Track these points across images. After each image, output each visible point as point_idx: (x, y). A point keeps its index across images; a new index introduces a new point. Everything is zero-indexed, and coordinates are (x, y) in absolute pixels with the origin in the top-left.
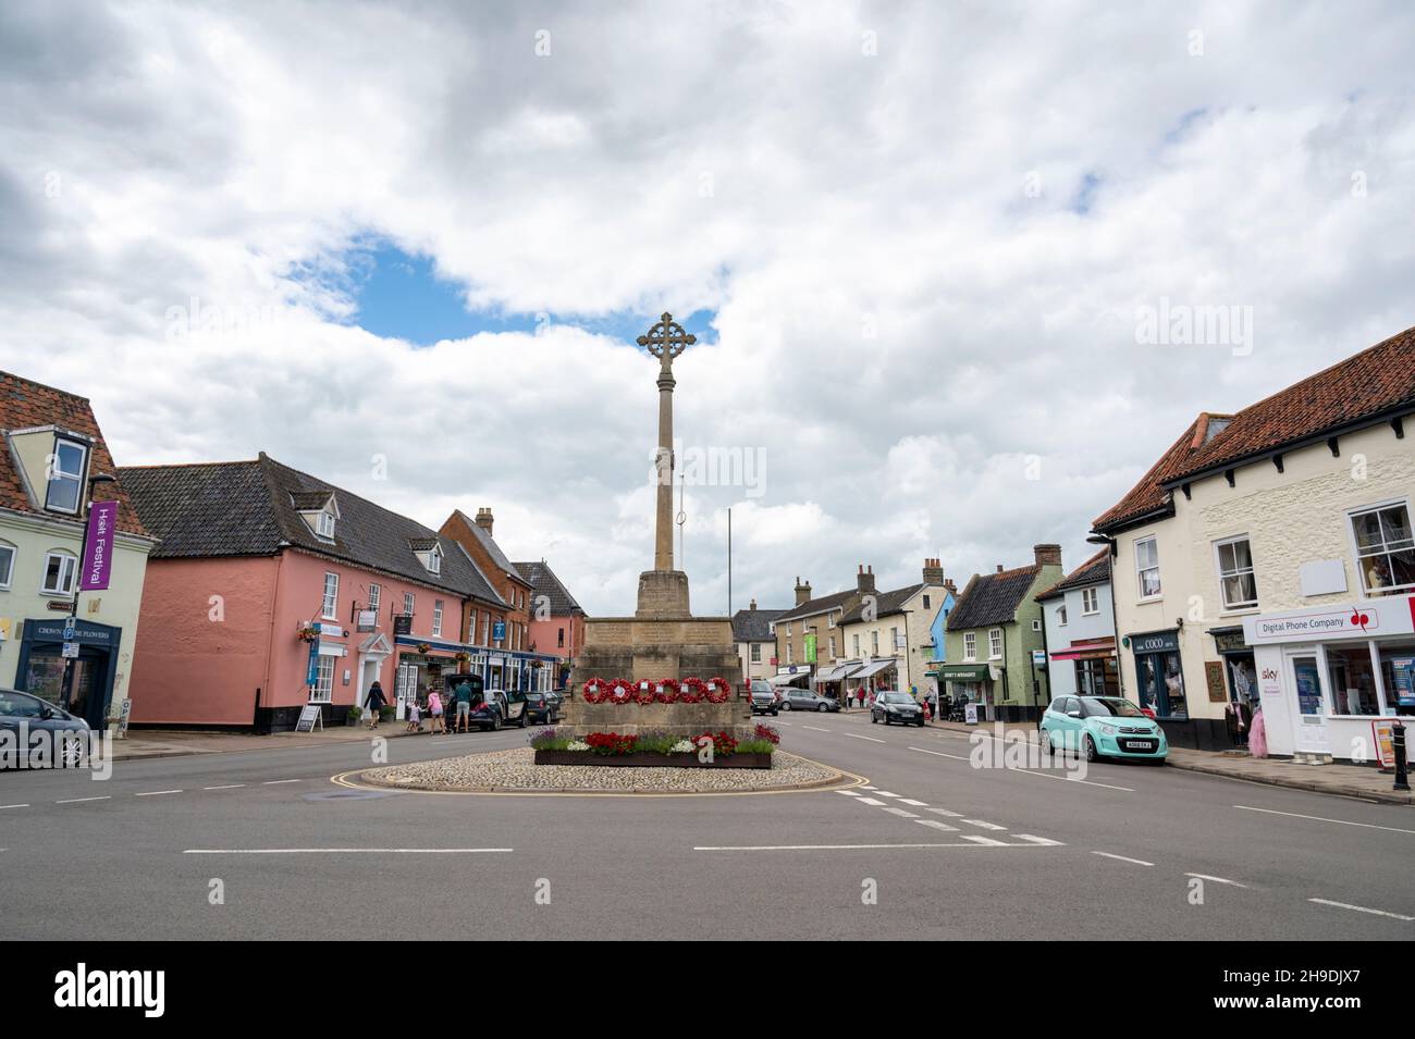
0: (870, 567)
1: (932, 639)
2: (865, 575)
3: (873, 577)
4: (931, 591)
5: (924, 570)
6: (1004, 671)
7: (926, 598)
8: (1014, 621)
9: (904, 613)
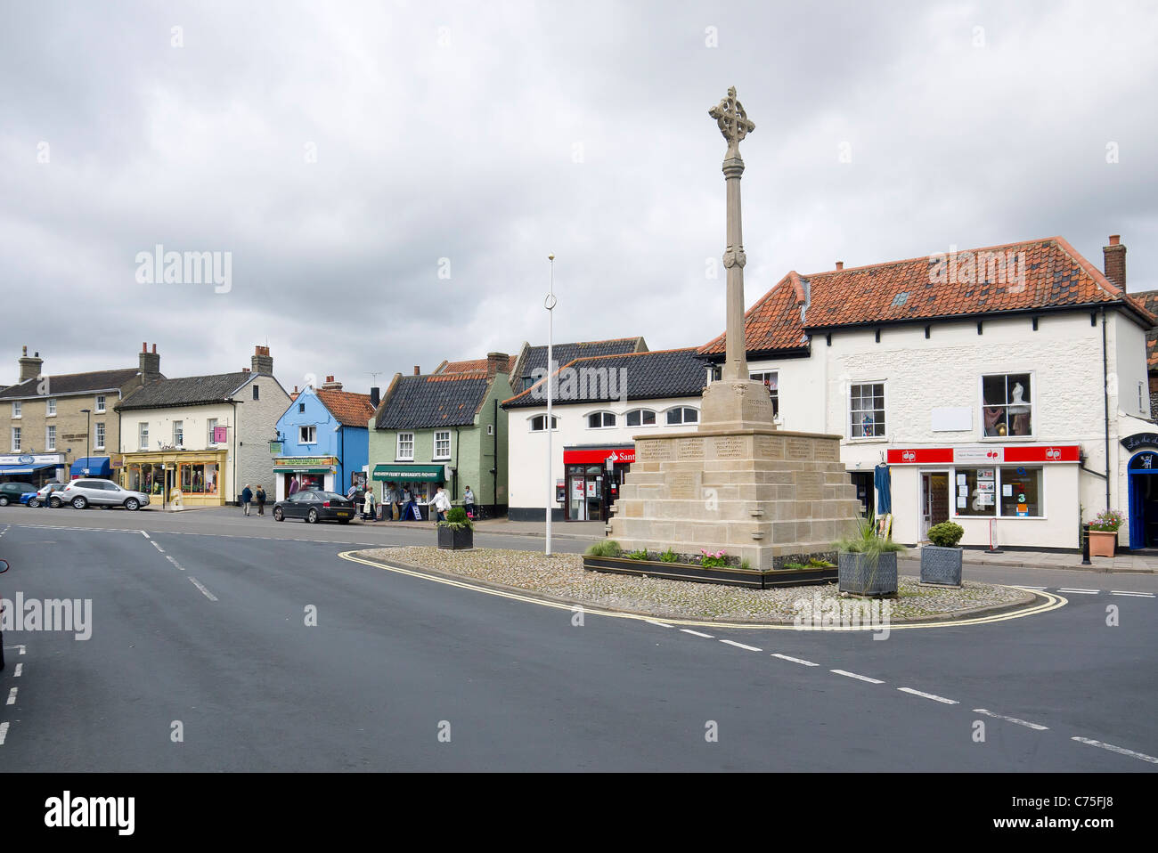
0: (155, 346)
1: (278, 434)
2: (149, 354)
3: (158, 357)
4: (262, 382)
5: (253, 358)
6: (455, 472)
7: (256, 388)
8: (473, 424)
9: (231, 402)
